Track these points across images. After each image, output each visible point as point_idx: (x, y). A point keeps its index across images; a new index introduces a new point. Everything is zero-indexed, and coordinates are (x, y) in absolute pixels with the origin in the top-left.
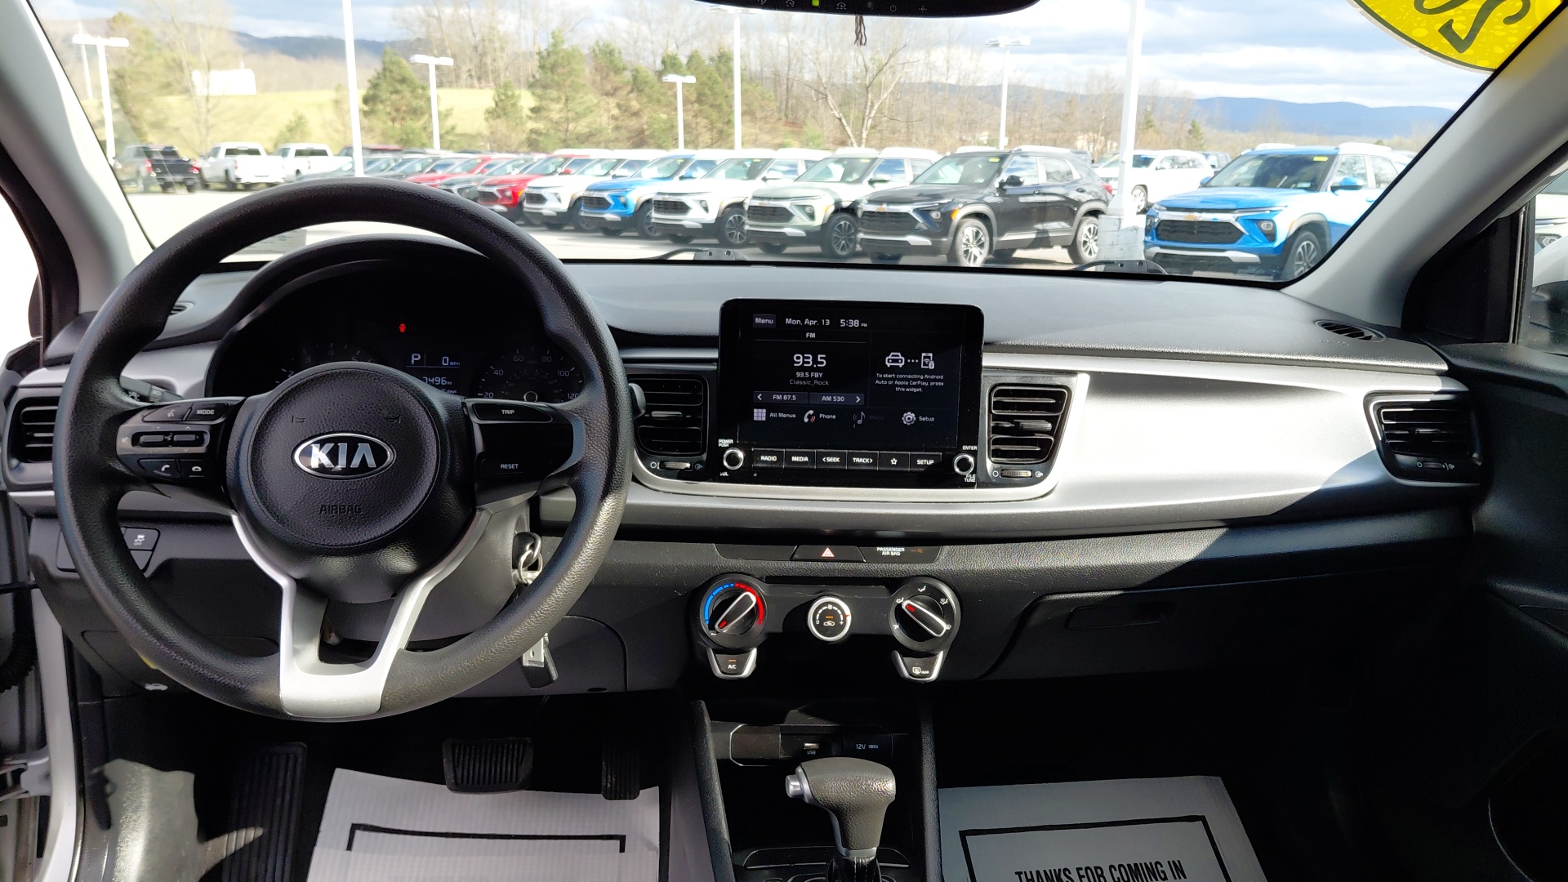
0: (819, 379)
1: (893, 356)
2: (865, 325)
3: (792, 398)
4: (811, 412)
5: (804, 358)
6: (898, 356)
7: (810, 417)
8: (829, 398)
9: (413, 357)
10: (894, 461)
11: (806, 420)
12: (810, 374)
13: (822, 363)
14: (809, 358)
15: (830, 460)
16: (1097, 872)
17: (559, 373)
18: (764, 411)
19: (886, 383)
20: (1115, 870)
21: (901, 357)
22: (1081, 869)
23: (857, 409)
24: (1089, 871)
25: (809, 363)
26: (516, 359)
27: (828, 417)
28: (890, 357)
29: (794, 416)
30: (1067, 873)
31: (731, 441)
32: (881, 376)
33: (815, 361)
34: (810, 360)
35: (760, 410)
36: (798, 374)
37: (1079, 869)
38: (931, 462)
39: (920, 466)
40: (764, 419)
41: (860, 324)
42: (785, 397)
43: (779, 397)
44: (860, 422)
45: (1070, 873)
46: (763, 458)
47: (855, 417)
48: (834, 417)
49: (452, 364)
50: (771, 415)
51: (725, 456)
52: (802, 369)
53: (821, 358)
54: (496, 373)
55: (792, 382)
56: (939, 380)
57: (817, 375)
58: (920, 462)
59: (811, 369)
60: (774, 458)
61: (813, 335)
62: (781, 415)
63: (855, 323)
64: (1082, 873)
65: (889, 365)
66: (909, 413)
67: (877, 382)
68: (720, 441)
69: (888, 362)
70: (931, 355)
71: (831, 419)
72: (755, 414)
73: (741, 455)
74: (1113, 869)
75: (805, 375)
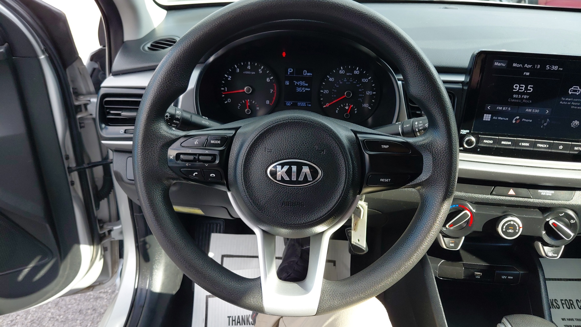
0: (526, 99)
1: (574, 88)
2: (561, 69)
3: (508, 109)
4: (518, 117)
5: (520, 87)
6: (577, 88)
7: (516, 120)
8: (530, 110)
9: (289, 70)
10: (561, 147)
11: (514, 122)
12: (521, 96)
13: (530, 90)
14: (523, 87)
15: (523, 144)
16: (570, 302)
17: (363, 80)
18: (490, 115)
19: (566, 103)
20: (579, 302)
21: (579, 89)
22: (563, 300)
23: (545, 117)
24: (566, 301)
25: (522, 89)
26: (341, 72)
27: (527, 121)
28: (572, 89)
29: (507, 119)
30: (556, 301)
31: (468, 131)
32: (564, 99)
33: (526, 89)
34: (523, 88)
35: (488, 115)
36: (514, 96)
37: (561, 300)
39: (576, 151)
40: (489, 120)
41: (558, 68)
42: (504, 109)
43: (500, 108)
44: (545, 124)
45: (557, 302)
46: (485, 141)
47: (543, 121)
48: (531, 121)
49: (308, 74)
50: (494, 118)
51: (466, 140)
52: (518, 93)
53: (530, 87)
54: (331, 79)
55: (510, 100)
57: (525, 97)
58: (576, 148)
59: (523, 93)
60: (491, 142)
61: (528, 74)
62: (499, 118)
63: (555, 68)
64: (563, 302)
65: (570, 93)
66: (576, 121)
67: (561, 102)
68: (462, 131)
69: (571, 91)
71: (529, 122)
72: (484, 117)
73: (473, 139)
74: (578, 302)
75: (518, 96)
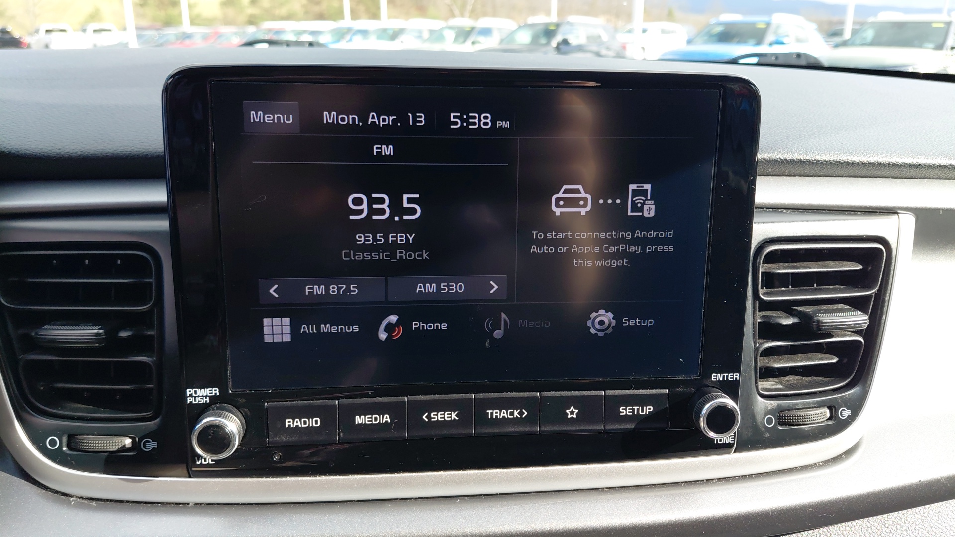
0: (407, 246)
1: (566, 192)
2: (506, 125)
3: (348, 289)
4: (394, 318)
5: (371, 201)
6: (577, 191)
7: (390, 328)
8: (431, 288)
10: (572, 412)
11: (383, 336)
12: (386, 238)
13: (413, 211)
14: (382, 201)
15: (437, 416)
18: (287, 321)
19: (552, 249)
23: (492, 308)
25: (382, 212)
27: (433, 326)
28: (560, 195)
29: (356, 328)
31: (215, 391)
32: (541, 236)
33: (396, 207)
34: (385, 206)
35: (276, 321)
36: (360, 238)
38: (648, 409)
39: (626, 419)
40: (287, 338)
41: (494, 121)
42: (333, 290)
43: (319, 290)
44: (498, 334)
46: (289, 422)
47: (487, 324)
48: (444, 326)
50: (304, 328)
52: (368, 225)
53: (410, 201)
55: (347, 255)
56: (665, 241)
57: (401, 238)
58: (625, 411)
59: (387, 227)
60: (315, 422)
61: (388, 150)
62: (325, 328)
63: (483, 121)
66: (602, 312)
67: (534, 249)
68: (188, 392)
69: (557, 206)
70: (647, 187)
71: (438, 331)
72: (266, 330)
73: (232, 424)
75: (374, 239)
